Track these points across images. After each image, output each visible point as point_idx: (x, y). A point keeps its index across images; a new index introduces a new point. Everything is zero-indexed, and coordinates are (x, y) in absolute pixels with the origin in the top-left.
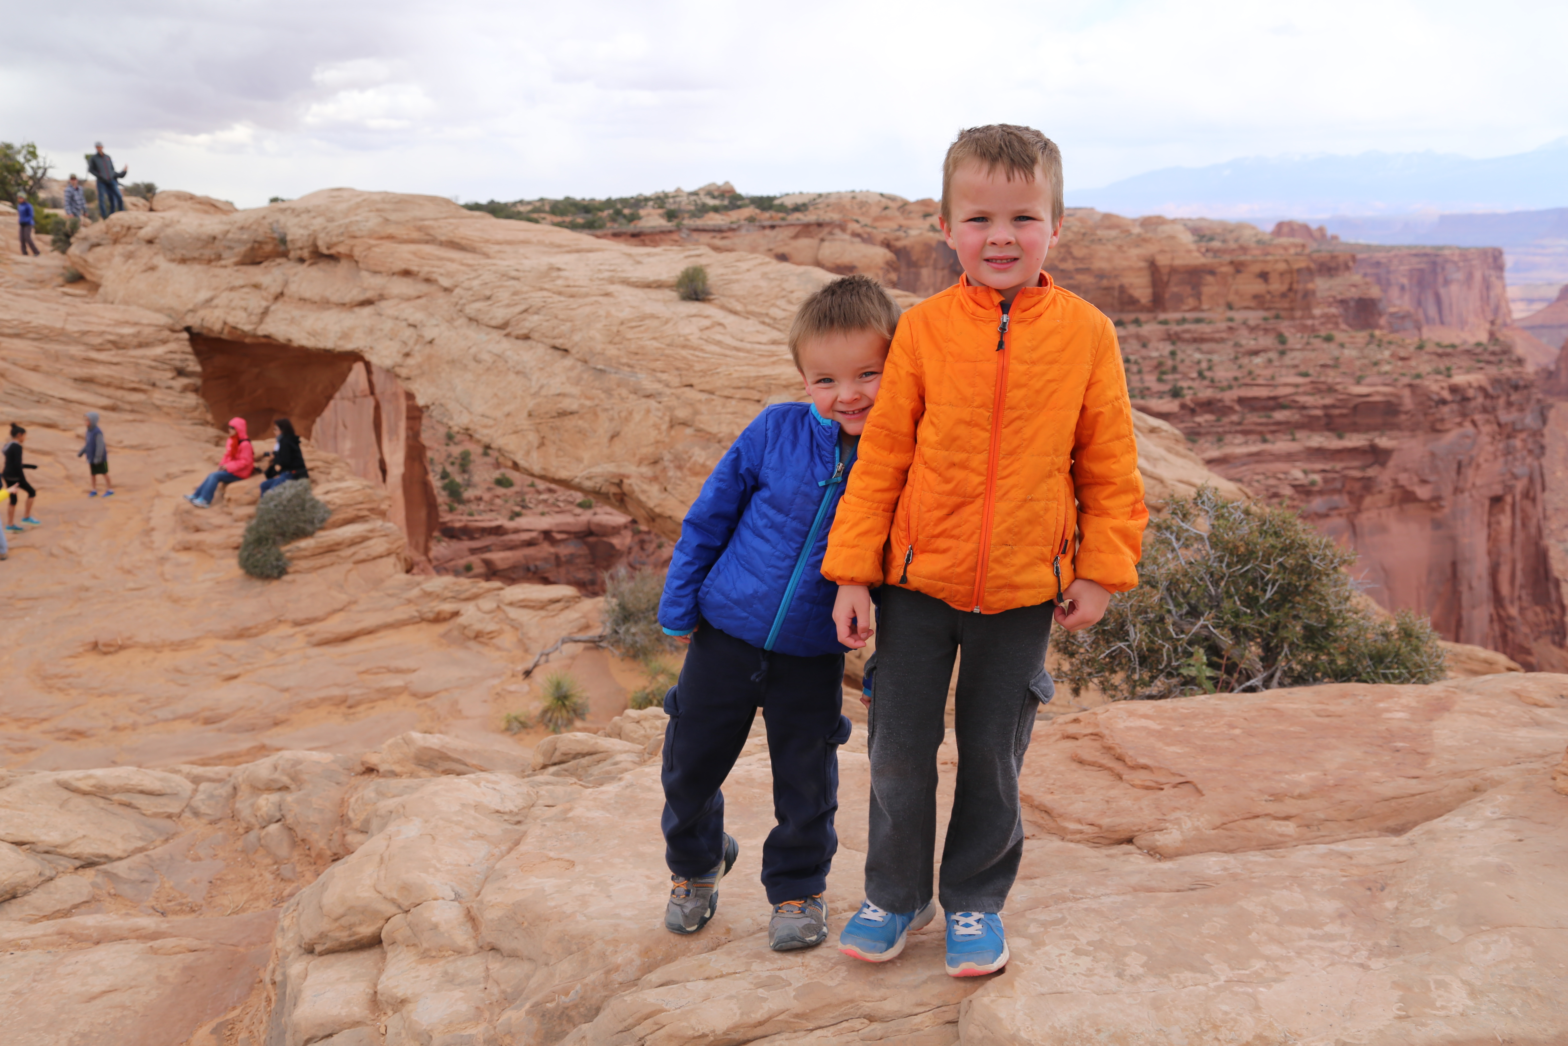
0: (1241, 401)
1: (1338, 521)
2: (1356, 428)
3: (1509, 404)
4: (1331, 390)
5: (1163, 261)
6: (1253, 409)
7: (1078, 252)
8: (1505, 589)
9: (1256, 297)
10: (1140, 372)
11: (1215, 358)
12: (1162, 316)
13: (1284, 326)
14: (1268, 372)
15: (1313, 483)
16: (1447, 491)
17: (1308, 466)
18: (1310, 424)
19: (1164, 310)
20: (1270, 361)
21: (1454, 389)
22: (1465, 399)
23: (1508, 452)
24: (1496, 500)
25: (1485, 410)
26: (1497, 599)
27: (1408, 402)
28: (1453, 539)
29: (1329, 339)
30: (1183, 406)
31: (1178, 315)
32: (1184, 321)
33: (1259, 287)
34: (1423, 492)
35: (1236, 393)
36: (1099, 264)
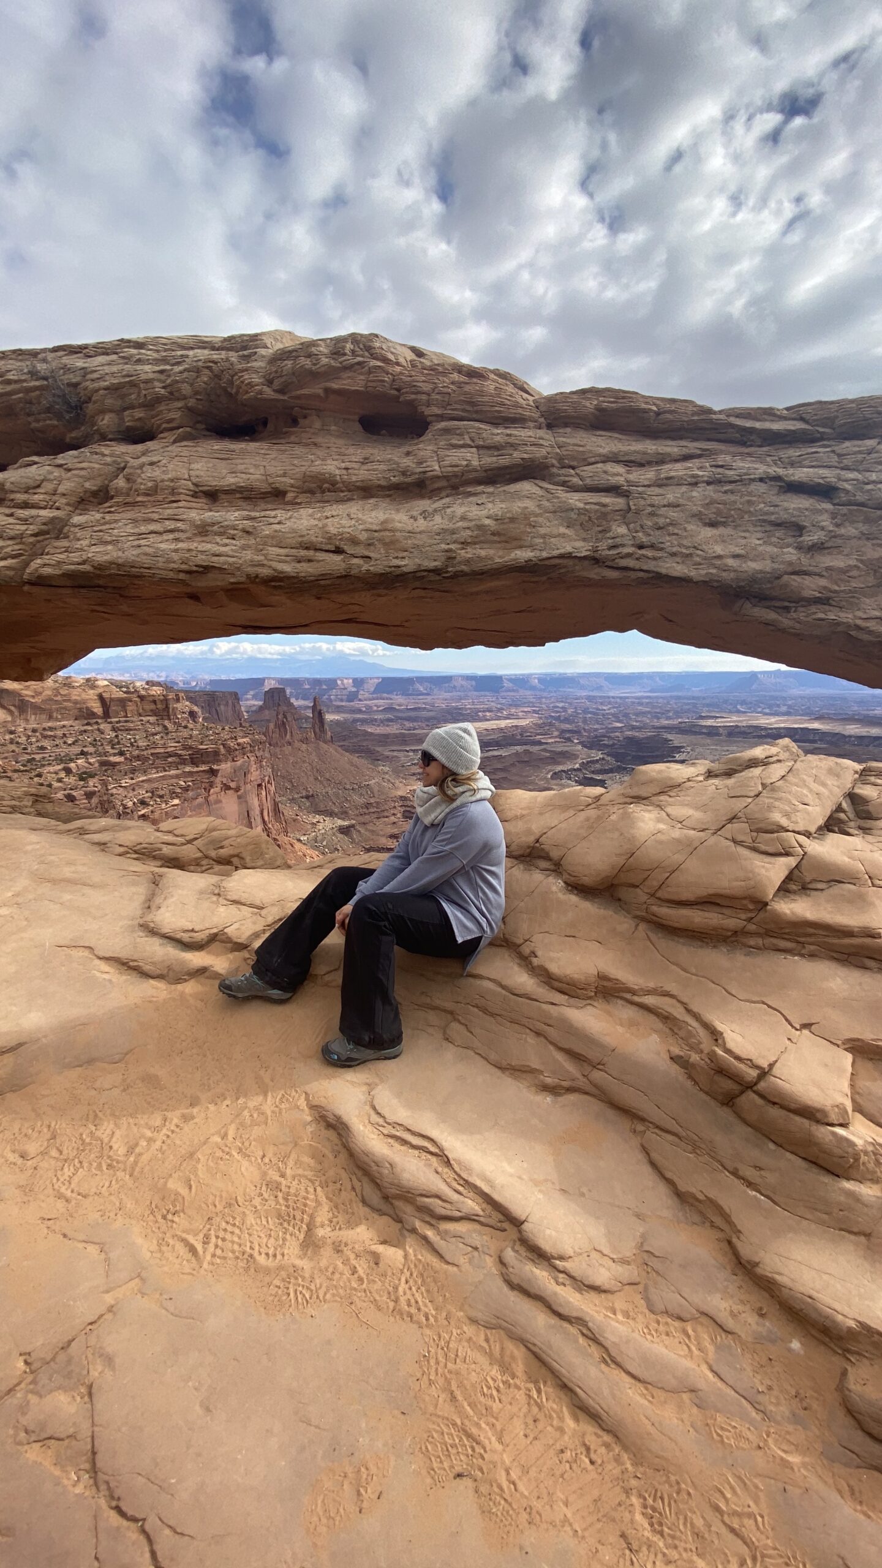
0: (152, 754)
1: (200, 800)
2: (204, 763)
3: (259, 749)
4: (191, 748)
5: (105, 695)
6: (158, 758)
7: (62, 692)
8: (266, 818)
9: (152, 710)
10: (102, 745)
11: (137, 737)
12: (109, 720)
13: (166, 723)
14: (162, 742)
15: (189, 786)
16: (242, 784)
17: (186, 780)
18: (183, 762)
19: (110, 718)
20: (162, 737)
21: (239, 744)
22: (243, 748)
23: (261, 767)
24: (259, 785)
25: (251, 752)
26: (264, 822)
27: (223, 751)
28: (246, 802)
29: (186, 727)
30: (126, 759)
31: (117, 719)
32: (119, 722)
33: (153, 707)
34: (233, 785)
35: (150, 752)
36: (74, 698)
